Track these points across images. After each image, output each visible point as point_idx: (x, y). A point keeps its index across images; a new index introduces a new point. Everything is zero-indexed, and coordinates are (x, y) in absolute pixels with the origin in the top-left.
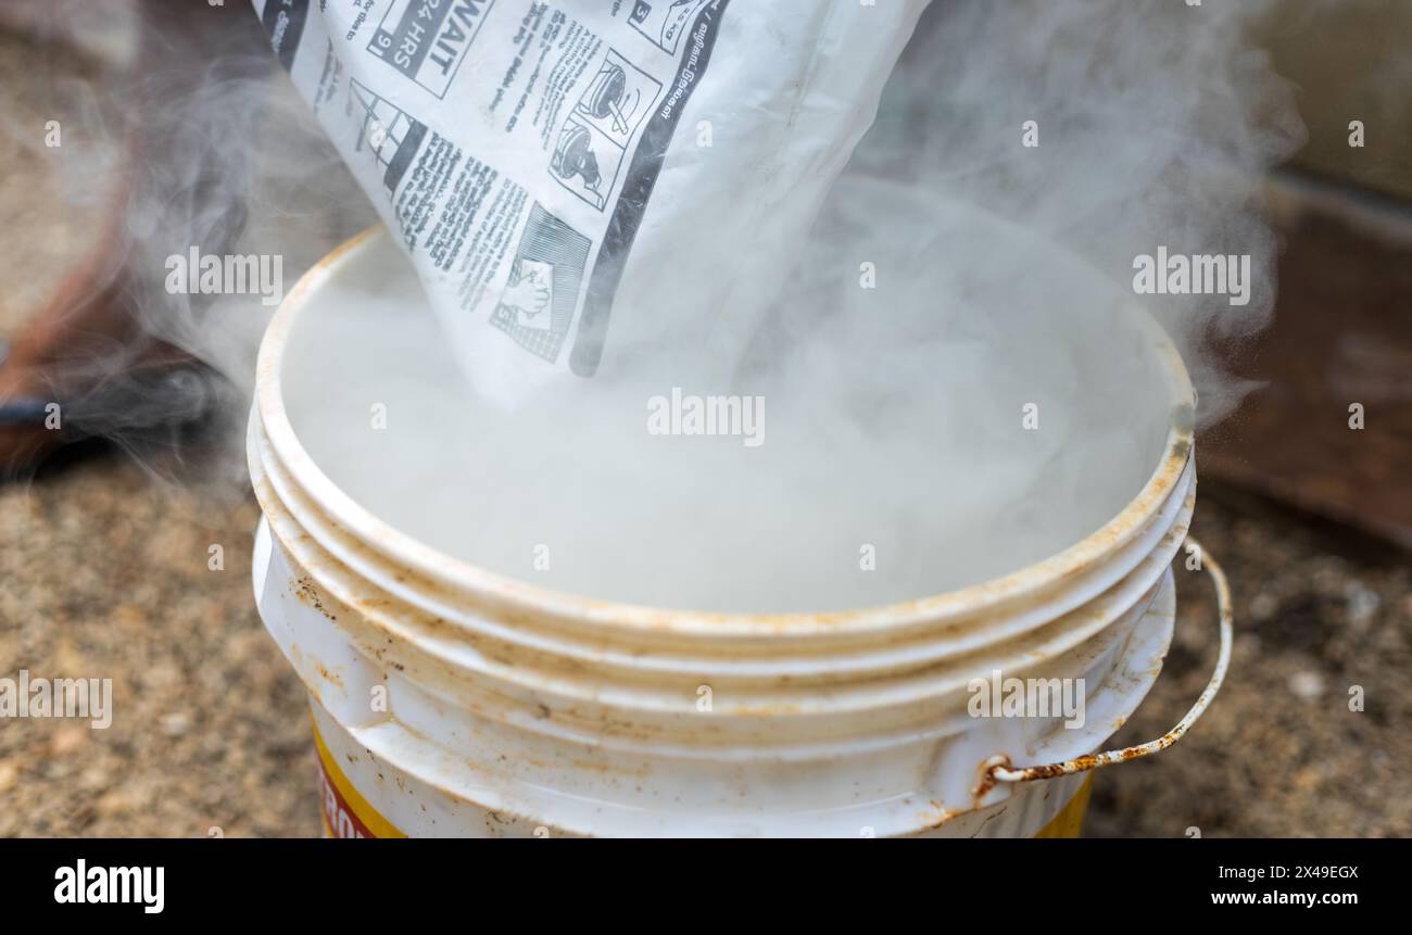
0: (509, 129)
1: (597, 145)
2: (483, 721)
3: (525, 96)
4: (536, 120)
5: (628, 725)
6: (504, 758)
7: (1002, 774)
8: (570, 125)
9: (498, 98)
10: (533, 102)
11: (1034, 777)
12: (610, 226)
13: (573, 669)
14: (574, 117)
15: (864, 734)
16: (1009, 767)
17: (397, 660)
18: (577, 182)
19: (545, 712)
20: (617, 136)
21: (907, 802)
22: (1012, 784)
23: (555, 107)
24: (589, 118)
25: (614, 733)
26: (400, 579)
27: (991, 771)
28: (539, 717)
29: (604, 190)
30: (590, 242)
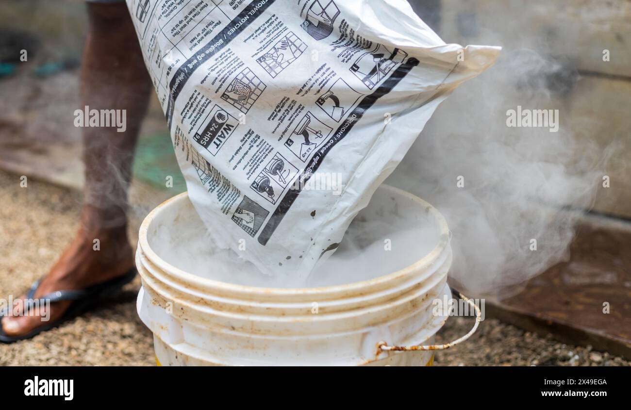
0: (234, 169)
1: (272, 184)
2: (214, 334)
3: (241, 160)
4: (244, 168)
5: (260, 331)
6: (221, 348)
7: (384, 347)
8: (261, 175)
9: (232, 158)
10: (244, 162)
11: (395, 350)
12: (277, 209)
13: (241, 310)
14: (263, 172)
15: (336, 331)
16: (386, 345)
17: (186, 318)
18: (265, 194)
19: (233, 328)
20: (281, 183)
21: (353, 359)
22: (388, 351)
23: (255, 167)
24: (269, 174)
25: (256, 333)
26: (187, 287)
27: (380, 347)
28: (231, 330)
29: (275, 198)
30: (269, 212)
